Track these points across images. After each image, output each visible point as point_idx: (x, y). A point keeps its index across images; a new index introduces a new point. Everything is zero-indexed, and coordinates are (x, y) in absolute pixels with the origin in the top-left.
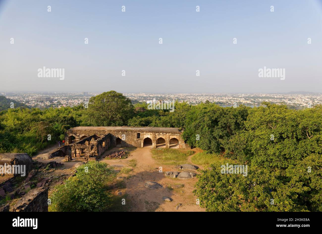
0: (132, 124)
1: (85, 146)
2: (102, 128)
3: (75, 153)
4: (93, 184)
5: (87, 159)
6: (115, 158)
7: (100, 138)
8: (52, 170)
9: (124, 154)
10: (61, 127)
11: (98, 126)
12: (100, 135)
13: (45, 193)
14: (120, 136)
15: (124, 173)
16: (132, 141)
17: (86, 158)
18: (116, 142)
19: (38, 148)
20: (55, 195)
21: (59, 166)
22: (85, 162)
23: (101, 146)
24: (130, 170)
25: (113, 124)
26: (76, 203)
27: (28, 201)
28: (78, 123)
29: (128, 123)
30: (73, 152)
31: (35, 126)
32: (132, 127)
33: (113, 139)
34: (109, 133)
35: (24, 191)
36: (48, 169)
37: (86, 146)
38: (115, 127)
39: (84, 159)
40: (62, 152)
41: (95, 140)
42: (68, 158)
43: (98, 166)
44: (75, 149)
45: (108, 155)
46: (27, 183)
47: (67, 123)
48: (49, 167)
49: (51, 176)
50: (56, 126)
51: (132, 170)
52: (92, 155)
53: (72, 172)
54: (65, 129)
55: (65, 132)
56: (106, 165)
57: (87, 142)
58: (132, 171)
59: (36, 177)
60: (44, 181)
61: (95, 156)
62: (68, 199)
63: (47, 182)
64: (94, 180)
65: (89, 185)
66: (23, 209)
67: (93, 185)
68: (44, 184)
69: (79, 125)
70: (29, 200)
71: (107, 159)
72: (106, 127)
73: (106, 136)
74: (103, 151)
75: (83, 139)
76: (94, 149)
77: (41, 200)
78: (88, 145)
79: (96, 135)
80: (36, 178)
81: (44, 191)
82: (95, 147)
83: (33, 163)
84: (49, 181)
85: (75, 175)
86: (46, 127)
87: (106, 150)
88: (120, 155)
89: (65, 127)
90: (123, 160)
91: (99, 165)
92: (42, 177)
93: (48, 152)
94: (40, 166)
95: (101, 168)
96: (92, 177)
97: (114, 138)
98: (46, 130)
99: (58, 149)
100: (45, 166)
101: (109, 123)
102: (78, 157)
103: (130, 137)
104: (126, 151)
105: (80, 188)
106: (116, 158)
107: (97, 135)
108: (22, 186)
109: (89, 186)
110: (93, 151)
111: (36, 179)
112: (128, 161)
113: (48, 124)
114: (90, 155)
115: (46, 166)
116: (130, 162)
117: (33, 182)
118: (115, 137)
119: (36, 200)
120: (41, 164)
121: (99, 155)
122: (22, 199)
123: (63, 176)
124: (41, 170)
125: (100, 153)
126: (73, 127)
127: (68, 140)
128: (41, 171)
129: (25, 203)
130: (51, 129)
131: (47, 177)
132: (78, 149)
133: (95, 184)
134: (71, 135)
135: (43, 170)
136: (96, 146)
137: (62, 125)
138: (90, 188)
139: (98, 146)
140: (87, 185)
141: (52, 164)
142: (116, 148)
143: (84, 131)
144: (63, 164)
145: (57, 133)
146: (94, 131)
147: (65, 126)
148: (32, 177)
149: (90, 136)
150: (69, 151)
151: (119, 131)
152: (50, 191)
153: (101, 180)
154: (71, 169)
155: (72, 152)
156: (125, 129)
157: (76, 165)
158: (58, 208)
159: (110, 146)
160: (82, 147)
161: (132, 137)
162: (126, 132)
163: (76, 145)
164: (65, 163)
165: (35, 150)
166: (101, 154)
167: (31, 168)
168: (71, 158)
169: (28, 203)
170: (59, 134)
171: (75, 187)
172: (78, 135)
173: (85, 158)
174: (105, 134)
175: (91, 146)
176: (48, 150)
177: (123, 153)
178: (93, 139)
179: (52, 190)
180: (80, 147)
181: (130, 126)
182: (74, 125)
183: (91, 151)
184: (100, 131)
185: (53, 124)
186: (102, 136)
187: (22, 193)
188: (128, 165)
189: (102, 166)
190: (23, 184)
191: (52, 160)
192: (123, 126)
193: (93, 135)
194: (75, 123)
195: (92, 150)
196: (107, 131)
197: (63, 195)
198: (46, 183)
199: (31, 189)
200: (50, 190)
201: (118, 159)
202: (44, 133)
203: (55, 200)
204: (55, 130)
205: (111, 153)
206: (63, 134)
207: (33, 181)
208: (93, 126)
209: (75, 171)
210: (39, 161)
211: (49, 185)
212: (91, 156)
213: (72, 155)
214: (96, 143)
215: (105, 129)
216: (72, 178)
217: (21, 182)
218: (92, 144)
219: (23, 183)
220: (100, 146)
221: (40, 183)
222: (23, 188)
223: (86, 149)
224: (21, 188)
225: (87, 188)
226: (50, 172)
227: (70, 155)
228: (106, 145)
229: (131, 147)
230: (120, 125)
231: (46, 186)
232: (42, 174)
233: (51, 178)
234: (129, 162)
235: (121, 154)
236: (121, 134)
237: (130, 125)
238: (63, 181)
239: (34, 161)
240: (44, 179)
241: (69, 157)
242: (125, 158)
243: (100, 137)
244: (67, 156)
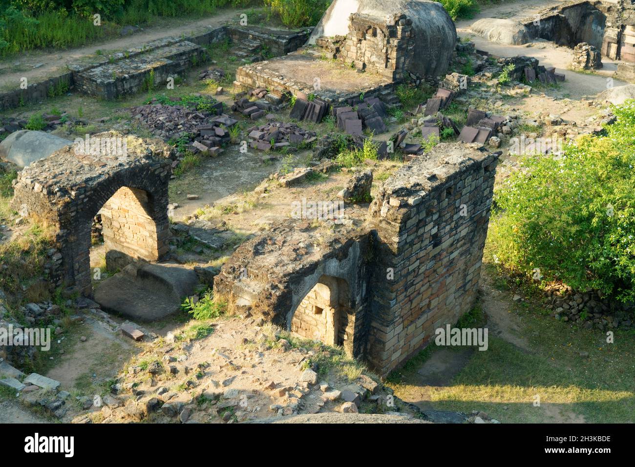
3: (620, 41)
8: (519, 91)
13: (486, 169)
20: (519, 186)
21: (548, 82)
26: (590, 241)
27: (429, 179)
30: (611, 33)
35: (416, 141)
36: (505, 84)
40: (568, 25)
42: (588, 55)
44: (620, 23)
46: (429, 117)
48: (510, 74)
49: (513, 114)
53: (591, 119)
59: (461, 103)
60: (485, 123)
62: (564, 217)
63: (495, 132)
66: (411, 201)
68: (483, 136)
70: (433, 178)
77: (469, 189)
80: (460, 107)
81: (485, 159)
83: (458, 49)
84: (505, 128)
85: (604, 133)
92: (481, 110)
93: (514, 15)
94: (479, 62)
99: (554, 9)
100: (495, 70)
102: (626, 60)
105: (616, 190)
108: (413, 120)
111: (461, 111)
115: (501, 70)
117: (449, 117)
119: (455, 184)
120: (485, 57)
122: (410, 167)
123: (555, 123)
124: (480, 79)
128: (479, 85)
129: (418, 184)
131: (497, 112)
135: (490, 83)
141: (524, 67)
144: (562, 78)
148: (447, 99)
150: (594, 27)
152: (503, 169)
154: (590, 104)
155: (607, 34)
157: (613, 94)
158: (520, 237)
164: (569, 76)
167: (450, 65)
168: (598, 57)
169: (428, 185)
171: (599, 179)
176: (517, 6)
179: (509, 165)
187: (412, 145)
190: (418, 115)
191: (521, 50)
197: (546, 196)
198: (491, 135)
199: (441, 141)
200: (504, 163)
203: (515, 204)
207: (451, 113)
209: (603, 117)
210: (479, 44)
211: (500, 145)
213: (605, 46)
216: (592, 141)
217: (413, 107)
219: (419, 112)
221: (471, 128)
222: (415, 130)
224: (410, 129)
226: (512, 97)
227: (597, 46)
231: (491, 147)
232: (482, 98)
233: (512, 119)
239: (463, 40)
240: (486, 116)
241: (592, 53)
244: (584, 45)
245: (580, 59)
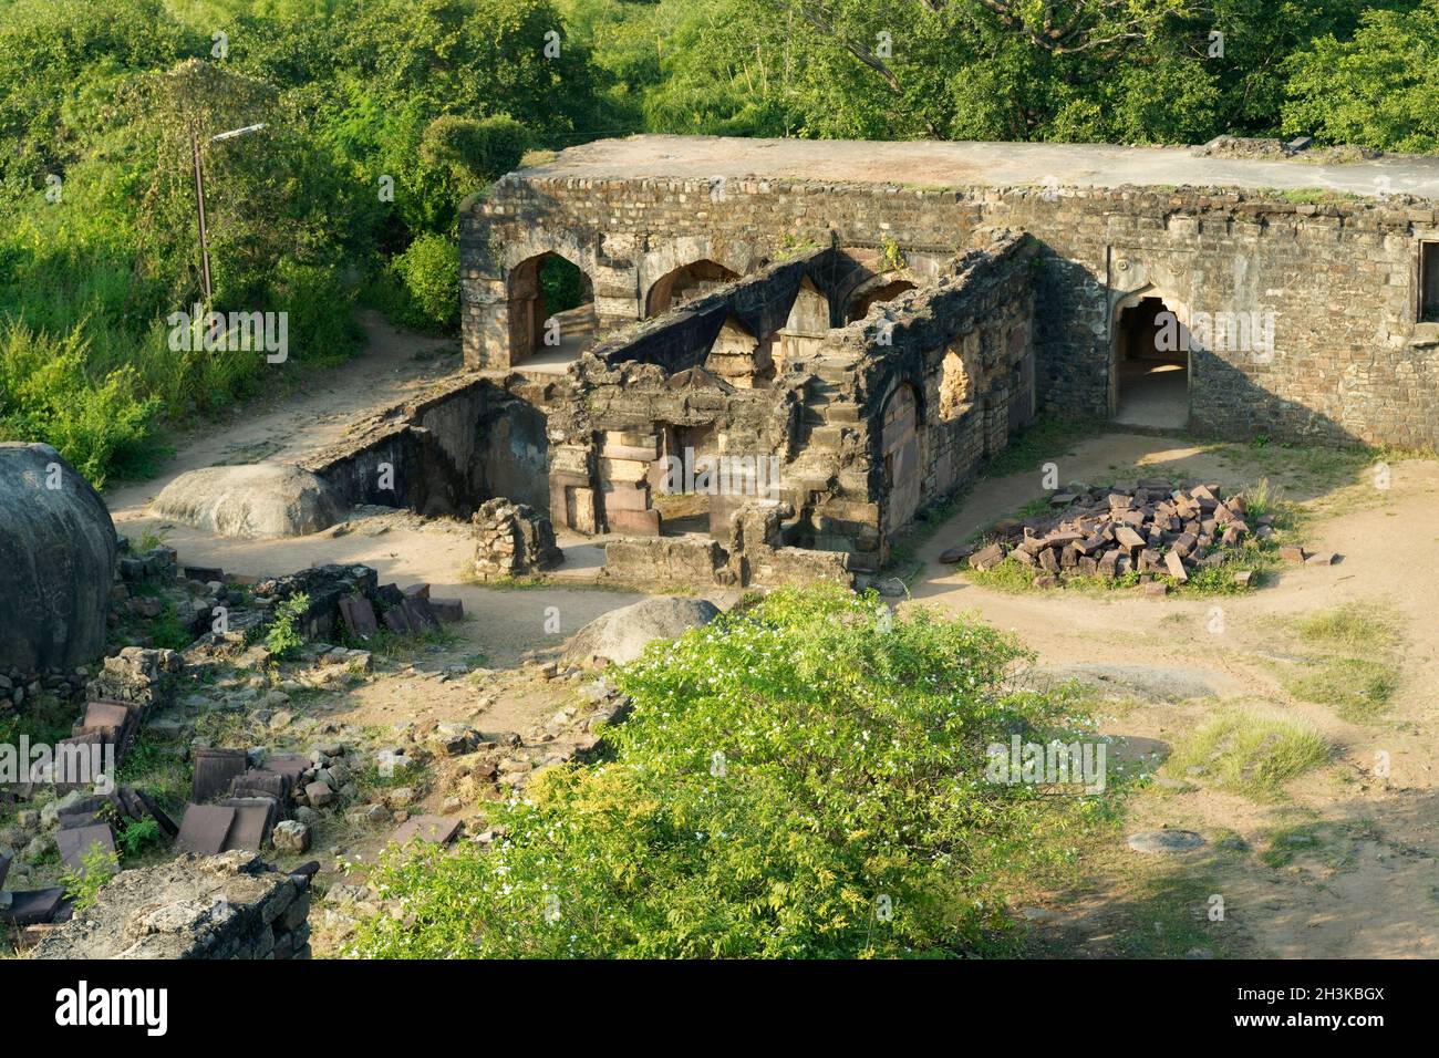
0: (1338, 120)
1: (711, 393)
2: (926, 160)
3: (597, 478)
4: (826, 877)
5: (744, 562)
6: (1100, 576)
7: (900, 301)
8: (335, 670)
9: (1227, 534)
10: (417, 141)
11: (878, 131)
12: (902, 252)
13: (279, 926)
14: (1170, 280)
15: (1228, 787)
16: (1346, 352)
17: (727, 546)
18: (1110, 357)
19: (165, 397)
21: (416, 629)
22: (724, 599)
23: (922, 401)
24: (1303, 746)
25: (1070, 109)
28: (618, 90)
29: (1281, 97)
30: (568, 459)
31: (118, 124)
32: (1349, 150)
33: (1072, 313)
34: (1026, 239)
36: (289, 658)
37: (727, 389)
38: (1106, 152)
39: (707, 568)
40: (441, 455)
41: (837, 323)
42: (516, 532)
43: (882, 658)
44: (586, 428)
45: (1015, 535)
47: (484, 92)
48: (300, 624)
49: (331, 743)
50: (352, 127)
51: (1333, 752)
52: (807, 512)
53: (561, 717)
54: (457, 170)
55: (463, 206)
56: (985, 654)
57: (733, 347)
58: (1339, 767)
59: (165, 736)
60: (250, 785)
61: (840, 531)
63: (287, 802)
64: (836, 839)
65: (779, 888)
67: (834, 892)
68: (252, 826)
69: (627, 122)
71: (1001, 582)
72: (977, 147)
73: (985, 270)
74: (944, 475)
75: (686, 303)
76: (825, 439)
78: (744, 384)
79: (856, 253)
80: (165, 750)
81: (269, 896)
82: (837, 419)
83: (127, 574)
84: (313, 790)
85: (605, 751)
86: (244, 139)
87: (989, 465)
88: (1165, 541)
89: (462, 143)
90: (1215, 615)
91: (896, 654)
92: (230, 746)
93: (278, 449)
94: (200, 604)
95: (930, 690)
96: (806, 794)
97: (1092, 303)
98: (248, 168)
99: (390, 414)
100: (251, 619)
101: (1019, 95)
102: (626, 530)
103: (1315, 297)
104: (1260, 497)
105: (672, 916)
106: (1118, 571)
107: (869, 260)
109: (775, 902)
110: (812, 468)
111: (171, 760)
112: (1276, 622)
113: (261, 99)
114: (780, 517)
115: (270, 617)
116: (1316, 649)
117: (137, 784)
118: (1107, 290)
120: (215, 585)
121: (894, 521)
123: (459, 747)
124: (210, 653)
125: (904, 500)
126: (558, 146)
127: (502, 314)
128: (213, 672)
130: (296, 167)
131: (281, 744)
132: (625, 429)
133: (858, 880)
134: (531, 245)
135: (242, 662)
136: (850, 406)
137: (426, 113)
138: (791, 920)
139: (872, 406)
140: (753, 889)
141: (335, 598)
142: (1111, 441)
143: (689, 197)
144: (455, 612)
145: (371, 219)
146: (822, 194)
147: (461, 121)
148: (121, 730)
149: (771, 268)
150: (516, 449)
151: (1156, 209)
152: (330, 916)
153: (928, 837)
154: (550, 674)
155: (556, 465)
156: (1248, 186)
157: (608, 635)
159: (1041, 409)
160: (671, 411)
161: (1346, 300)
162: (1262, 219)
163: (598, 373)
164: (473, 602)
165: (136, 410)
166: (921, 516)
167: (110, 625)
168: (546, 534)
170: (393, 232)
171: (617, 892)
172: (617, 244)
173: (719, 556)
174: (975, 244)
175: (792, 396)
176: (282, 421)
177: (1207, 511)
178: (808, 311)
179: (345, 900)
180: (653, 399)
181: (1314, 136)
182: (571, 112)
183: (790, 460)
184: (897, 205)
185: (316, 99)
186: (932, 277)
187: (32, 896)
188: (1275, 686)
189: (937, 668)
191: (321, 548)
192: (1214, 144)
193: (813, 250)
194: (575, 91)
195: (805, 456)
196: (991, 201)
198: (274, 818)
199: (123, 864)
200: (330, 897)
201: (1148, 586)
202: (220, 211)
204: (347, 170)
205: (1054, 508)
206: (439, 226)
207: (139, 774)
208: (814, 135)
209: (595, 706)
210: (189, 549)
211: (308, 844)
212: (787, 523)
213: (558, 499)
214: (849, 356)
215: (976, 178)
216: (575, 782)
218: (799, 367)
220: (900, 411)
221: (209, 807)
222: (35, 846)
223: (722, 439)
224: (20, 845)
225: (756, 918)
226: (317, 692)
227: (535, 503)
228: (980, 397)
229: (1315, 440)
230: (1162, 126)
231: (282, 854)
232: (226, 710)
233: (329, 757)
234: (1299, 648)
235: (1191, 528)
236: (1182, 246)
237: (1320, 124)
238: (462, 815)
239: (138, 544)
240: (250, 761)
241: (525, 525)
242: (1233, 588)
243: (908, 286)
244: (498, 506)
245: (496, 547)
